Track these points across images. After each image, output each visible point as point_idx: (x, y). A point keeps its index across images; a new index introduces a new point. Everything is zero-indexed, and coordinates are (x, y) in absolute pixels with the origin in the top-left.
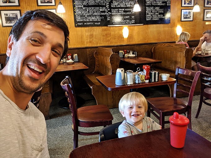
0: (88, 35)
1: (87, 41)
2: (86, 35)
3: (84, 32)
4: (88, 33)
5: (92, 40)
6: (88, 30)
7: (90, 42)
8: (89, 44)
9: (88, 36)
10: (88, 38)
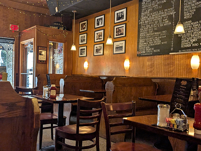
0: (149, 64)
1: (147, 71)
2: (148, 64)
3: (146, 60)
4: (149, 62)
5: (152, 70)
6: (149, 59)
7: (151, 72)
8: (149, 74)
9: (149, 66)
10: (149, 68)
